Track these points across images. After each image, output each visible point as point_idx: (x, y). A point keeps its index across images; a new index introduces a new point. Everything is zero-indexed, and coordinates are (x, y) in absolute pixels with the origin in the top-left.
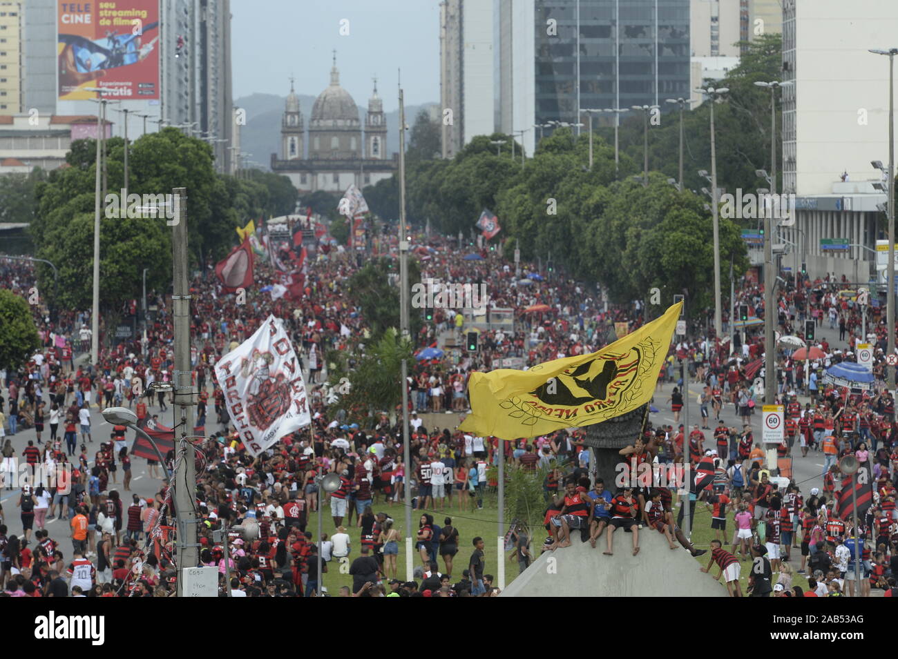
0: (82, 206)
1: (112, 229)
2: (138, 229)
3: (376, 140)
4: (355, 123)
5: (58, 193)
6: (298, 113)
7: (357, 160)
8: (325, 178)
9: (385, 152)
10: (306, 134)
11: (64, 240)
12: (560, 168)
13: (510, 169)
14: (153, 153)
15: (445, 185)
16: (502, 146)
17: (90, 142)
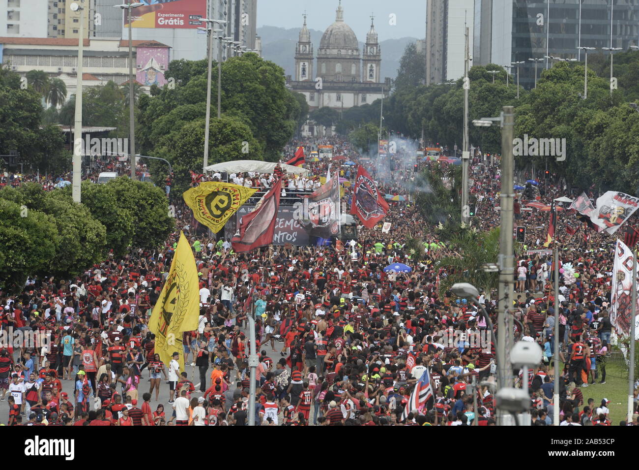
0: (183, 115)
1: (216, 135)
2: (236, 135)
3: (372, 66)
4: (355, 53)
5: (161, 104)
6: (309, 43)
7: (356, 83)
8: (329, 97)
9: (378, 77)
10: (315, 61)
11: (175, 142)
12: (560, 94)
13: (506, 94)
14: (238, 74)
15: (448, 106)
16: (495, 75)
17: (184, 63)
